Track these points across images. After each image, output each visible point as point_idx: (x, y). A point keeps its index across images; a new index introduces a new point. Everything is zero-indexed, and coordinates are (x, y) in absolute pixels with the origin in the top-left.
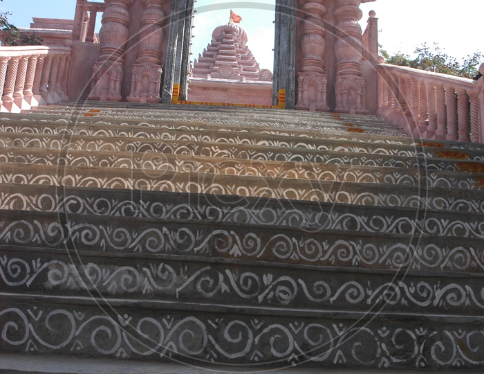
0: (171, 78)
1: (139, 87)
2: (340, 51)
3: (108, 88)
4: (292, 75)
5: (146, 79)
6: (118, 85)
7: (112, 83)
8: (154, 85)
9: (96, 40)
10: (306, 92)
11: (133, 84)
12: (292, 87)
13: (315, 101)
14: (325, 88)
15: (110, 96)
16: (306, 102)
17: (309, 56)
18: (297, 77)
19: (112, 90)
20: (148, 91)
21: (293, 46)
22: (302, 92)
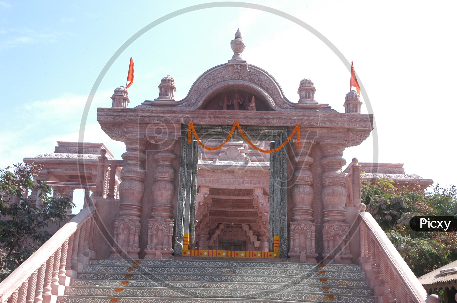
0: (181, 230)
1: (155, 240)
2: (327, 199)
3: (128, 242)
4: (285, 224)
5: (160, 232)
6: (137, 238)
7: (132, 237)
8: (167, 238)
9: (117, 196)
10: (297, 241)
11: (149, 237)
12: (285, 235)
13: (305, 248)
14: (314, 236)
15: (130, 249)
16: (297, 249)
17: (299, 206)
18: (289, 226)
19: (131, 244)
20: (162, 244)
21: (285, 197)
22: (294, 240)
